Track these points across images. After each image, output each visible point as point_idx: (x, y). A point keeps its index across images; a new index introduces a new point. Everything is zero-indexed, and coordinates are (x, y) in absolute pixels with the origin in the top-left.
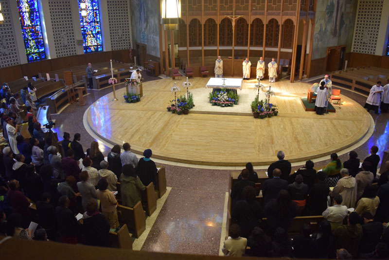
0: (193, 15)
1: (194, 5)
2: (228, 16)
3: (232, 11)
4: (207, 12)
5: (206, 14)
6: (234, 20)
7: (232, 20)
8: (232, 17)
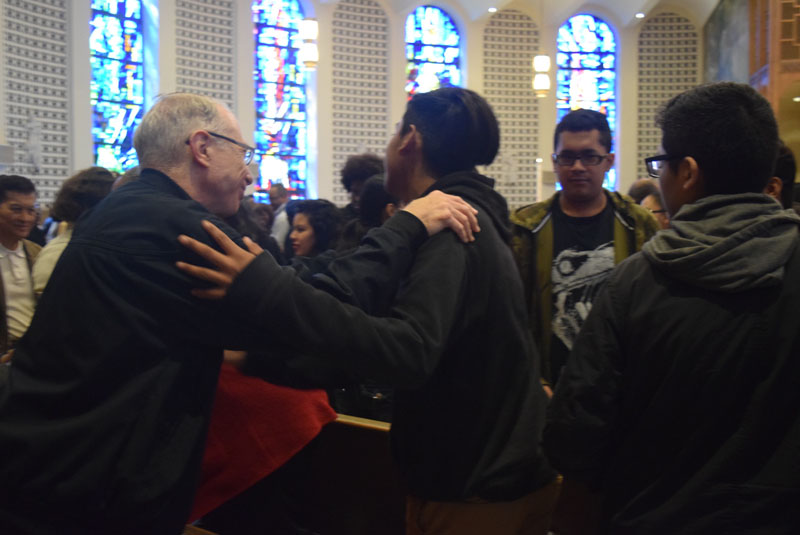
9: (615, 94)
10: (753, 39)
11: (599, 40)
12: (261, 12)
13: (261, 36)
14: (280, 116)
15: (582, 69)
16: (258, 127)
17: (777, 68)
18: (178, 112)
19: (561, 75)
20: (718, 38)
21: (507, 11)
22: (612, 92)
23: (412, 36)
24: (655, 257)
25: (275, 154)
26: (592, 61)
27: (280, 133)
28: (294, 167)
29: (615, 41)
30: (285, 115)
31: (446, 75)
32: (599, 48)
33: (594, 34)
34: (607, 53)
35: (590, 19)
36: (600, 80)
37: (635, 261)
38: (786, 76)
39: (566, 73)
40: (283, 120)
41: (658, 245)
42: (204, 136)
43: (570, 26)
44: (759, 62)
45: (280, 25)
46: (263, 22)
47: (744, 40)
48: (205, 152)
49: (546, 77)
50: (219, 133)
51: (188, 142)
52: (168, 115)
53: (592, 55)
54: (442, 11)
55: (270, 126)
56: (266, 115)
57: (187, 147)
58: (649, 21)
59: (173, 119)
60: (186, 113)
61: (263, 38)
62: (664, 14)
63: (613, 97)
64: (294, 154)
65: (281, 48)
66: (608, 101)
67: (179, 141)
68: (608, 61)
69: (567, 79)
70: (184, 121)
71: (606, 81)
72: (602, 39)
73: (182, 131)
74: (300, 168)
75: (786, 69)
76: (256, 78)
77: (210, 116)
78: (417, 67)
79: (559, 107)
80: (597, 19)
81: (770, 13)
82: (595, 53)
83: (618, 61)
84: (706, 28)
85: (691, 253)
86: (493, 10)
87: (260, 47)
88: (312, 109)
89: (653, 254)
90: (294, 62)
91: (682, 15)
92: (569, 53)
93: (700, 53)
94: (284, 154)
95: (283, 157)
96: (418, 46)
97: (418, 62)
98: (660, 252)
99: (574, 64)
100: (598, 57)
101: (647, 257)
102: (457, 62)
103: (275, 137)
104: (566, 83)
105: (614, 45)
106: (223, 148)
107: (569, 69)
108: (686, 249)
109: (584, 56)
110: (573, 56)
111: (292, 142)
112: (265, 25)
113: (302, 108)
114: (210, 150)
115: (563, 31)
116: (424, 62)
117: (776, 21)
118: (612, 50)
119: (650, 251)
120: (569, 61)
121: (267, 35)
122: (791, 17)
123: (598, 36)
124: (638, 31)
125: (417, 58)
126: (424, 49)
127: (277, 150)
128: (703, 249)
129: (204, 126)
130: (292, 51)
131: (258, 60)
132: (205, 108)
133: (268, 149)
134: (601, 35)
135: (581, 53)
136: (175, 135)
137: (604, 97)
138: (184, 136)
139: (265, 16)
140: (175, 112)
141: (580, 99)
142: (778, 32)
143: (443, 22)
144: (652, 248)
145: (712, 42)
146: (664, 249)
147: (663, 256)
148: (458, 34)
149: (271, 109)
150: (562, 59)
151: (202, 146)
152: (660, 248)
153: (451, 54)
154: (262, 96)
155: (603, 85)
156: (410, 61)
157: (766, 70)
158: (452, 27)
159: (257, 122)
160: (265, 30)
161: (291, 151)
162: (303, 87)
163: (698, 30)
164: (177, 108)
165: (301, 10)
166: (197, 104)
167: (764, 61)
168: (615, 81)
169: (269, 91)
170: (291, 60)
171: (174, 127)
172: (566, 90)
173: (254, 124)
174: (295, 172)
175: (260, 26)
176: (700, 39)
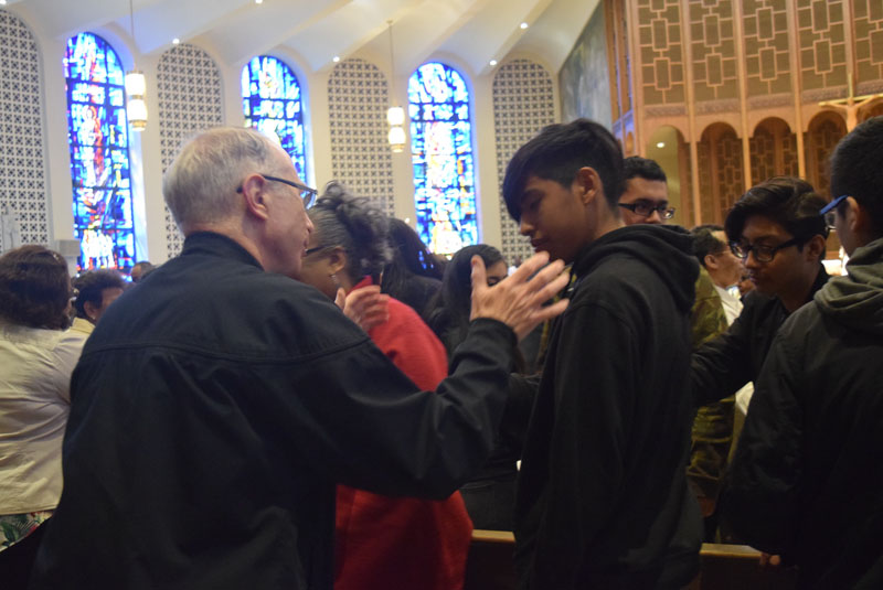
0: (710, 111)
1: (713, 81)
2: (833, 103)
3: (842, 87)
4: (761, 98)
5: (755, 107)
6: (851, 111)
7: (845, 113)
8: (845, 103)
9: (471, 146)
10: (613, 84)
11: (450, 89)
12: (72, 65)
13: (74, 92)
14: (100, 184)
15: (435, 120)
16: (76, 198)
17: (641, 114)
18: (223, 152)
19: (414, 127)
20: (575, 85)
21: (350, 60)
22: (468, 144)
23: (248, 89)
24: (827, 305)
25: (96, 229)
26: (446, 112)
27: (101, 203)
28: (120, 242)
29: (467, 90)
30: (107, 183)
31: (289, 132)
32: (453, 98)
33: (444, 84)
34: (461, 103)
35: (440, 68)
36: (455, 132)
37: (806, 311)
38: (651, 122)
39: (419, 125)
40: (104, 188)
41: (830, 292)
42: (259, 181)
43: (420, 76)
44: (622, 107)
45: (95, 80)
46: (74, 76)
47: (604, 85)
48: (260, 200)
49: (401, 130)
50: (274, 175)
51: (240, 190)
52: (211, 157)
53: (444, 106)
54: (278, 61)
55: (88, 197)
56: (86, 183)
57: (240, 196)
58: (502, 68)
59: (218, 161)
60: (232, 154)
61: (76, 96)
62: (517, 61)
63: (469, 150)
64: (119, 227)
65: (97, 106)
66: (465, 154)
67: (228, 190)
68: (462, 112)
69: (420, 132)
70: (231, 163)
71: (462, 133)
72: (454, 88)
73: (230, 176)
74: (127, 242)
75: (650, 114)
76: (70, 141)
77: (263, 154)
78: (255, 124)
79: (414, 162)
80: (446, 68)
81: (630, 58)
82: (447, 103)
83: (472, 111)
84: (560, 75)
85: (865, 298)
86: (337, 60)
87: (73, 106)
88: (138, 175)
89: (825, 302)
90: (115, 122)
91: (536, 62)
92: (421, 105)
93: (556, 101)
94: (108, 227)
95: (105, 230)
96: (255, 101)
97: (256, 118)
98: (831, 299)
99: (427, 116)
100: (451, 107)
101: (819, 306)
102: (299, 117)
103: (96, 208)
104: (419, 136)
105: (466, 94)
106: (280, 193)
107: (421, 120)
108: (860, 295)
109: (437, 106)
110: (425, 107)
111: (117, 214)
112: (79, 80)
113: (126, 174)
114: (266, 197)
115: (413, 80)
116: (264, 118)
117: (636, 66)
118: (466, 100)
119: (822, 299)
120: (421, 113)
121: (80, 92)
122: (651, 62)
123: (450, 85)
124: (492, 79)
125: (255, 113)
126: (262, 103)
127: (98, 223)
128: (877, 293)
129: (258, 169)
130: (110, 109)
131: (71, 121)
132: (256, 144)
133: (90, 223)
134: (454, 85)
135: (433, 103)
136: (223, 183)
137: (460, 151)
138: (235, 183)
139: (78, 70)
140: (220, 153)
141: (435, 153)
142: (640, 77)
143: (281, 73)
144: (824, 296)
145: (570, 89)
146: (837, 296)
147: (834, 304)
148: (298, 85)
149: (89, 177)
150: (413, 111)
151: (257, 194)
152: (832, 296)
153: (292, 109)
154: (80, 162)
155: (459, 138)
156: (247, 117)
157: (631, 116)
158: (292, 79)
159: (75, 192)
160: (78, 86)
161: (116, 224)
162: (127, 150)
163: (553, 76)
164: (221, 147)
165: (119, 62)
166: (244, 141)
167: (628, 107)
168: (471, 132)
169: (87, 155)
170: (111, 119)
171: (221, 172)
172: (420, 143)
173: (72, 195)
174: (123, 248)
175: (72, 82)
176: (555, 86)
